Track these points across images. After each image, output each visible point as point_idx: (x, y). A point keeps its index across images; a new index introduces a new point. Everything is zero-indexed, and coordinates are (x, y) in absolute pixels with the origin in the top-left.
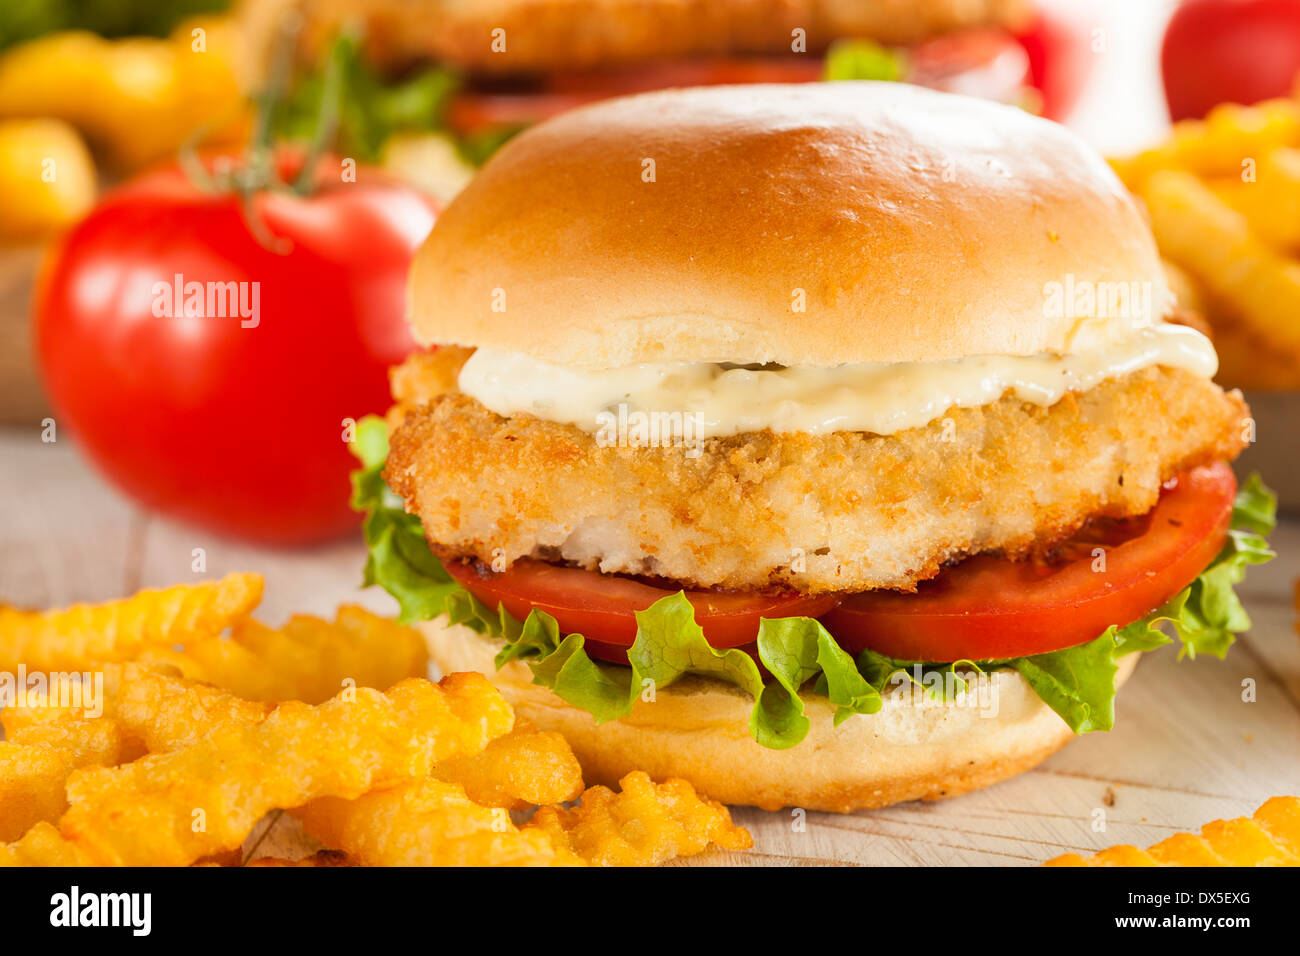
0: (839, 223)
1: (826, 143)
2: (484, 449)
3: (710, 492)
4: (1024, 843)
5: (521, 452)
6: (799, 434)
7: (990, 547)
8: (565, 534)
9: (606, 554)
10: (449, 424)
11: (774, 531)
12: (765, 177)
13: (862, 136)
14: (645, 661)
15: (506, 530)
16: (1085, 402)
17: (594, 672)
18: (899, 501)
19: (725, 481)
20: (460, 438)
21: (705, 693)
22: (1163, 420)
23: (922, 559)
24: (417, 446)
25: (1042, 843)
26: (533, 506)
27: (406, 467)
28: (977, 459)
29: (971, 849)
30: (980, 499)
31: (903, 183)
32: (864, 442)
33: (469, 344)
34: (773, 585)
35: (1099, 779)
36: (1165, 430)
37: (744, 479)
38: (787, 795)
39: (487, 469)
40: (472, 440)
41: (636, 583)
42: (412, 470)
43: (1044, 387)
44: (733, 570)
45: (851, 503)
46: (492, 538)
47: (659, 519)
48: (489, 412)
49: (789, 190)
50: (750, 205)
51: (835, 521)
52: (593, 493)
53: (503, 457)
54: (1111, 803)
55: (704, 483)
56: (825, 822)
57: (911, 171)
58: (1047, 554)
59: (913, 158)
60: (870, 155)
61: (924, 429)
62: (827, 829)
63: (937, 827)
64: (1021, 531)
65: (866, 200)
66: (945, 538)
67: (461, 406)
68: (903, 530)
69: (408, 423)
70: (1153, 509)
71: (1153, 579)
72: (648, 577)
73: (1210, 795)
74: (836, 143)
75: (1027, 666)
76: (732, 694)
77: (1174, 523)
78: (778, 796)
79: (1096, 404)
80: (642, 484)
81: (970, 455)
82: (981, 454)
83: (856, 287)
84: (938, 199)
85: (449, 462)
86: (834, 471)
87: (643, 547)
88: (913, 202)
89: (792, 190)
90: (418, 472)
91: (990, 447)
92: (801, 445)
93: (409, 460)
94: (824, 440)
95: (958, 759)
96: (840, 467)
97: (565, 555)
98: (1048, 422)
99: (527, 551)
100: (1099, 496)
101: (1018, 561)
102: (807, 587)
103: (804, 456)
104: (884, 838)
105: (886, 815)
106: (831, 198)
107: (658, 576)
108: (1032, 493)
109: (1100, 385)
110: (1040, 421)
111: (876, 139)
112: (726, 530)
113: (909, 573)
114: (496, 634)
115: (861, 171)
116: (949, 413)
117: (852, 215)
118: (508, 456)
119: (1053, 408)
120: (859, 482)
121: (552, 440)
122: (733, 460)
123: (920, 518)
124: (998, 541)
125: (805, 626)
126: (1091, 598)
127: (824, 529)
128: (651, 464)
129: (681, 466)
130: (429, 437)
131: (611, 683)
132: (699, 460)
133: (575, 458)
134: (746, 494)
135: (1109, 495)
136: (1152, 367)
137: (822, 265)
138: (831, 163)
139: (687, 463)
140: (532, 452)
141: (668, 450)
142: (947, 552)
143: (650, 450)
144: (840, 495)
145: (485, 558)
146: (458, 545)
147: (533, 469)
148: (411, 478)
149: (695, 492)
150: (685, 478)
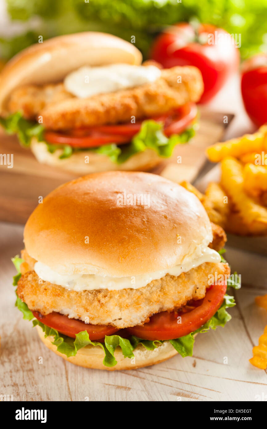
0: (123, 240)
1: (122, 214)
2: (39, 290)
3: (93, 306)
5: (47, 294)
6: (115, 290)
7: (163, 311)
9: (70, 314)
10: (31, 282)
11: (108, 315)
13: (131, 210)
16: (187, 275)
17: (66, 345)
18: (139, 305)
19: (96, 303)
20: (34, 286)
23: (145, 318)
24: (23, 287)
25: (176, 381)
26: (51, 306)
27: (21, 292)
28: (159, 293)
30: (160, 302)
31: (140, 226)
32: (130, 291)
33: (36, 259)
35: (194, 357)
37: (101, 302)
39: (40, 295)
40: (37, 287)
42: (23, 293)
43: (176, 272)
44: (99, 322)
45: (127, 307)
46: (43, 309)
47: (81, 310)
48: (41, 279)
51: (123, 312)
52: (65, 304)
53: (44, 294)
55: (91, 303)
57: (142, 221)
58: (177, 311)
59: (143, 217)
61: (145, 287)
64: (170, 307)
65: (131, 232)
66: (151, 311)
67: (34, 276)
68: (141, 312)
70: (204, 298)
71: (202, 320)
72: (79, 320)
74: (124, 213)
77: (209, 301)
79: (189, 275)
80: (77, 302)
81: (157, 292)
82: (160, 291)
83: (127, 257)
84: (149, 230)
85: (31, 292)
86: (123, 299)
87: (78, 315)
88: (142, 232)
91: (162, 289)
92: (115, 293)
93: (22, 290)
94: (121, 291)
95: (156, 360)
96: (125, 298)
98: (177, 281)
99: (51, 312)
100: (190, 297)
101: (171, 313)
102: (116, 327)
103: (115, 296)
104: (138, 378)
106: (122, 232)
108: (173, 299)
109: (191, 270)
110: (175, 281)
111: (134, 211)
113: (142, 322)
115: (130, 223)
116: (152, 282)
117: (127, 237)
119: (178, 277)
120: (129, 301)
121: (55, 290)
122: (99, 297)
123: (145, 308)
124: (165, 309)
125: (115, 337)
126: (186, 327)
127: (120, 314)
128: (78, 298)
129: (86, 298)
130: (27, 285)
132: (90, 297)
133: (60, 296)
134: (101, 307)
135: (192, 295)
136: (204, 263)
137: (118, 252)
138: (122, 221)
139: (88, 297)
140: (50, 294)
141: (83, 294)
142: (152, 314)
143: (78, 294)
144: (125, 305)
145: (41, 313)
146: (35, 310)
147: (50, 297)
148: (23, 295)
149: (89, 305)
150: (86, 302)
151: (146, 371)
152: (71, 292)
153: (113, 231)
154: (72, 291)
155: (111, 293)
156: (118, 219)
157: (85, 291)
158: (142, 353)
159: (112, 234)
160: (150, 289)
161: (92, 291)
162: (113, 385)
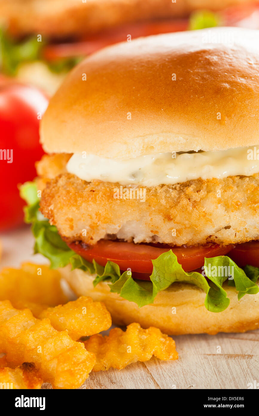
0: (222, 89)
1: (212, 56)
2: (81, 196)
3: (179, 207)
5: (97, 197)
6: (214, 179)
8: (118, 228)
9: (136, 235)
10: (65, 187)
11: (207, 222)
12: (188, 72)
13: (226, 52)
14: (157, 279)
15: (93, 229)
17: (136, 286)
18: (257, 203)
19: (185, 201)
20: (71, 192)
21: (183, 290)
24: (53, 197)
26: (105, 218)
27: (49, 206)
31: (246, 70)
32: (240, 180)
33: (70, 152)
34: (208, 243)
37: (192, 200)
38: (219, 328)
39: (84, 204)
40: (76, 193)
41: (150, 247)
42: (52, 207)
44: (191, 238)
45: (238, 206)
46: (87, 233)
47: (158, 219)
48: (82, 180)
49: (199, 77)
50: (184, 85)
51: (232, 214)
52: (129, 211)
53: (90, 199)
55: (176, 203)
57: (248, 64)
59: (248, 59)
60: (231, 59)
65: (232, 78)
67: (69, 178)
69: (48, 187)
72: (154, 244)
74: (216, 55)
76: (194, 289)
78: (216, 329)
80: (150, 206)
83: (233, 115)
85: (67, 203)
86: (229, 193)
87: (152, 231)
88: (251, 77)
89: (201, 77)
90: (55, 208)
92: (215, 184)
93: (50, 203)
94: (224, 181)
96: (232, 191)
97: (119, 237)
99: (103, 237)
103: (216, 189)
106: (217, 79)
107: (159, 243)
111: (232, 52)
112: (187, 222)
114: (92, 272)
115: (228, 67)
117: (227, 85)
118: (92, 199)
120: (240, 197)
122: (187, 192)
125: (223, 259)
127: (228, 218)
128: (153, 197)
129: (166, 197)
130: (58, 193)
131: (143, 290)
132: (172, 194)
134: (194, 206)
137: (217, 107)
138: (215, 64)
139: (168, 195)
140: (101, 197)
141: (159, 191)
143: (152, 191)
144: (233, 203)
145: (85, 241)
146: (74, 237)
147: (103, 203)
148: (52, 211)
149: (172, 207)
150: (168, 202)
154: (141, 187)
155: (209, 184)
156: (208, 62)
157: (163, 185)
161: (173, 185)
162: (220, 355)
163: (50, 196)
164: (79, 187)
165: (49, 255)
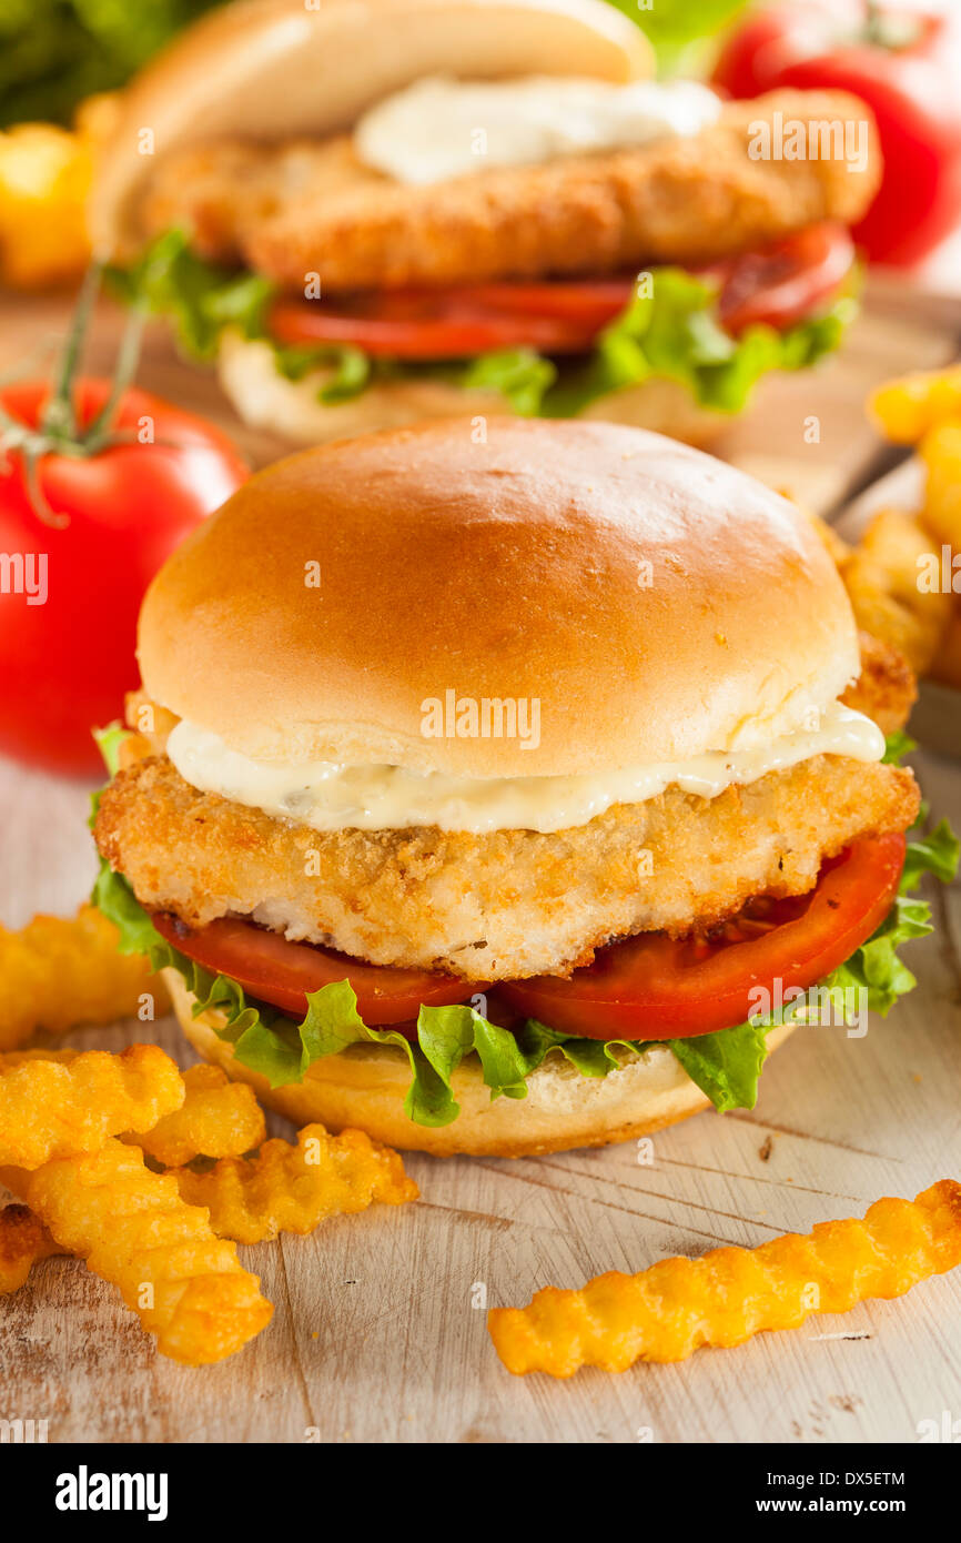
0: (506, 637)
1: (508, 544)
2: (178, 825)
3: (377, 887)
4: (671, 1203)
5: (208, 836)
6: (464, 833)
7: (650, 929)
8: (255, 904)
9: (292, 923)
10: (151, 794)
11: (434, 928)
12: (444, 583)
13: (545, 535)
14: (314, 1035)
15: (200, 897)
16: (749, 794)
17: (271, 1040)
18: (558, 895)
19: (390, 877)
20: (158, 811)
21: (376, 1059)
22: (824, 810)
23: (579, 948)
24: (120, 813)
25: (688, 1204)
26: (219, 885)
27: (110, 832)
28: (635, 854)
29: (622, 1209)
30: (636, 891)
31: (576, 591)
32: (526, 839)
33: (178, 710)
34: (436, 970)
35: (763, 1124)
36: (825, 819)
37: (409, 876)
38: (455, 1147)
39: (180, 844)
40: (169, 814)
41: (316, 953)
42: (115, 836)
43: (709, 780)
44: (400, 955)
45: (511, 898)
46: (189, 901)
47: (334, 906)
48: (189, 785)
50: (425, 615)
51: (493, 918)
52: (272, 878)
53: (193, 837)
54: (765, 1155)
55: (372, 879)
56: (496, 1166)
57: (585, 576)
58: (707, 934)
59: (589, 560)
60: (548, 558)
61: (585, 827)
62: (494, 1175)
63: (598, 1178)
64: (678, 917)
65: (536, 612)
66: (603, 926)
67: (164, 774)
68: (560, 923)
69: (116, 786)
70: (812, 892)
71: (799, 970)
72: (327, 949)
73: (860, 1151)
75: (677, 1045)
77: (833, 905)
79: (758, 794)
81: (629, 850)
82: (641, 848)
84: (608, 609)
85: (148, 833)
86: (495, 869)
87: (322, 925)
88: (583, 612)
91: (650, 840)
92: (465, 844)
93: (113, 825)
94: (489, 837)
95: (614, 1121)
96: (501, 865)
97: (256, 918)
98: (708, 815)
99: (221, 914)
100: (757, 882)
101: (680, 939)
102: (465, 974)
103: (466, 856)
104: (544, 1189)
105: (555, 1160)
106: (502, 610)
107: (336, 949)
108: (691, 883)
109: (763, 778)
110: (703, 813)
111: (558, 538)
113: (565, 962)
116: (611, 809)
118: (198, 837)
119: (714, 801)
120: (519, 879)
121: (239, 823)
122: (402, 855)
123: (578, 910)
124: (658, 925)
125: (461, 1013)
126: (735, 991)
127: (481, 926)
129: (353, 860)
130: (132, 805)
131: (283, 1049)
132: (369, 855)
133: (255, 847)
134: (409, 891)
135: (768, 879)
136: (818, 756)
137: (485, 682)
138: (508, 569)
139: (358, 856)
140: (219, 837)
141: (342, 843)
142: (607, 937)
143: (325, 843)
144: (500, 892)
145: (183, 917)
146: (159, 904)
147: (218, 852)
148: (116, 844)
149: (363, 885)
150: (354, 872)
151: (576, 1164)
152: (297, 835)
153: (472, 604)
154: (303, 830)
155: (452, 842)
156: (494, 560)
157: (354, 830)
158: (560, 1085)
159: (464, 615)
160: (603, 835)
161: (377, 832)
162: (445, 1208)
163: (116, 811)
164: (179, 801)
165: (119, 918)
